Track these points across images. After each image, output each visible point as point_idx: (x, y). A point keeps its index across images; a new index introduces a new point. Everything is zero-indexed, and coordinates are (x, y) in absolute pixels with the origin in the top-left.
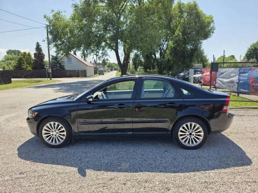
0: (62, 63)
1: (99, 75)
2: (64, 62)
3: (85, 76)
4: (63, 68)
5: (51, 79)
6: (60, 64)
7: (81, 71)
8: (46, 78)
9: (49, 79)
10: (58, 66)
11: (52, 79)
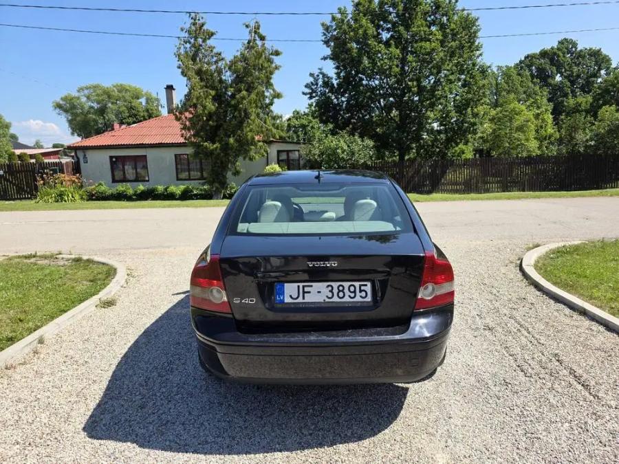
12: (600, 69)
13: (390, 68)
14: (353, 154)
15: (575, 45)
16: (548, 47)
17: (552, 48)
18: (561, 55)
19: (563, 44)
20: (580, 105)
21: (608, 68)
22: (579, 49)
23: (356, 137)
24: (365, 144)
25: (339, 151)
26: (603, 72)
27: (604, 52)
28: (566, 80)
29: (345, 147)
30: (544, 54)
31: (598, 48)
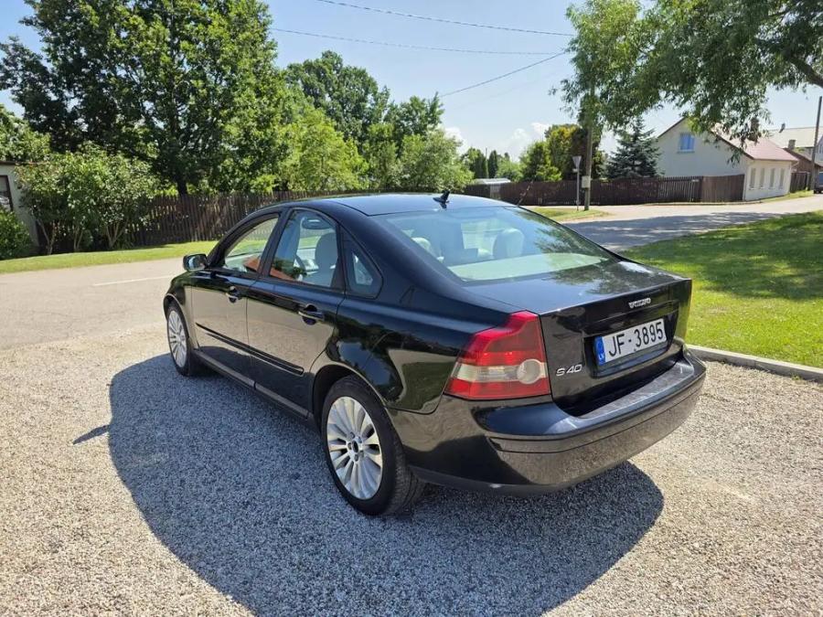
0: (647, 155)
1: (815, 192)
2: (656, 152)
3: (737, 197)
4: (652, 172)
5: (586, 209)
6: (643, 158)
7: (715, 180)
8: (575, 205)
9: (583, 207)
10: (637, 166)
11: (591, 208)
12: (367, 93)
13: (157, 55)
14: (122, 184)
15: (340, 61)
16: (312, 59)
17: (317, 61)
18: (328, 70)
19: (327, 57)
20: (383, 132)
21: (375, 93)
22: (344, 66)
23: (120, 156)
24: (137, 168)
25: (97, 178)
26: (370, 97)
27: (370, 74)
28: (336, 102)
29: (107, 172)
30: (308, 67)
31: (363, 68)
